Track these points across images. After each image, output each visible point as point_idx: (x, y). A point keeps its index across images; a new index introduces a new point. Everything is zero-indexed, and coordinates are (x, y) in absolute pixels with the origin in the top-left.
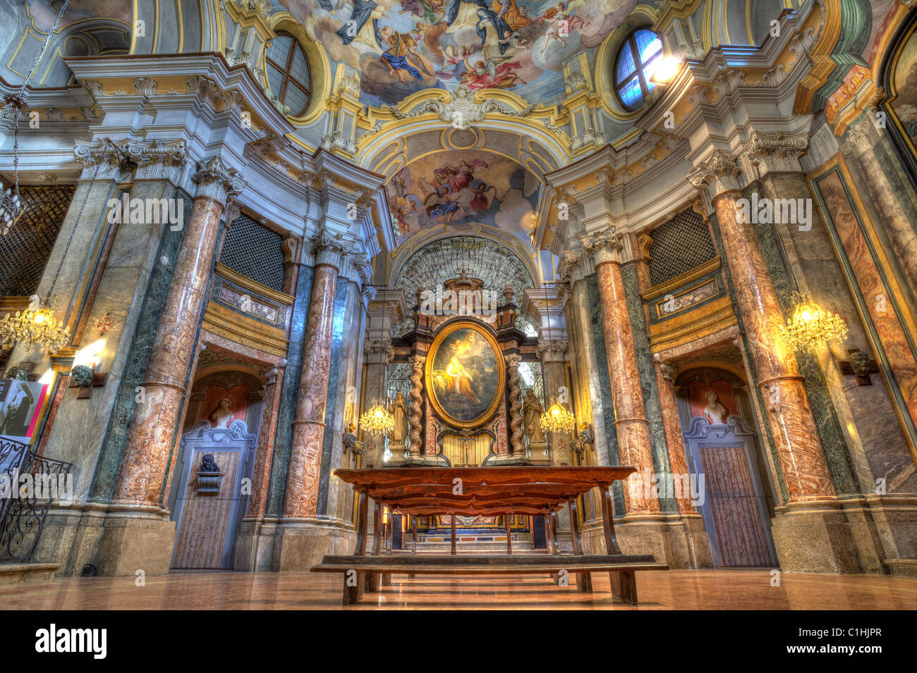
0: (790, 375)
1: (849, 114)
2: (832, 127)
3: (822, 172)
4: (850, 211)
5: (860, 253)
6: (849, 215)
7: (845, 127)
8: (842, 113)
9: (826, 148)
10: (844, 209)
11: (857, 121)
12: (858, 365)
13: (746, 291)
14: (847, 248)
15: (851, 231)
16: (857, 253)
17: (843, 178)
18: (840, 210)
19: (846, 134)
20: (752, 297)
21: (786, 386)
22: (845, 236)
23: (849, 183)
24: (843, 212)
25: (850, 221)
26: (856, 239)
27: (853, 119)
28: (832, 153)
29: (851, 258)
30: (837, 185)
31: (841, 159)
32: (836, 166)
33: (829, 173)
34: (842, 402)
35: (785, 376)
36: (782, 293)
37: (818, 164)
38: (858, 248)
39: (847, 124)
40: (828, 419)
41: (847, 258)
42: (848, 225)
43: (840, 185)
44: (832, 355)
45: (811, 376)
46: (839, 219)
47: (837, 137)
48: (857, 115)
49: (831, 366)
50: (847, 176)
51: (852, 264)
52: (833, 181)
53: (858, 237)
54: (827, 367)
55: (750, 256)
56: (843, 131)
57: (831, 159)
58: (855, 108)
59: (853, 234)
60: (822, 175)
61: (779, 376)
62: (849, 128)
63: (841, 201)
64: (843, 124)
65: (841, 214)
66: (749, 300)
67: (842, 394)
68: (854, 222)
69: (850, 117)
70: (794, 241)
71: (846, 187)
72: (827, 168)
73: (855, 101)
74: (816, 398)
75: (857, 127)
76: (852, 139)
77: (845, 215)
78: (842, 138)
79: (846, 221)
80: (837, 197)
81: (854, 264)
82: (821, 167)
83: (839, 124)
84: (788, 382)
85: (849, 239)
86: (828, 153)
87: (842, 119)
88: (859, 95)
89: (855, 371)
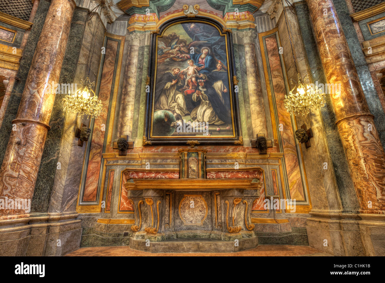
0: (45, 123)
1: (139, 27)
2: (129, 25)
3: (112, 37)
4: (114, 62)
5: (107, 82)
6: (113, 63)
7: (133, 30)
8: (136, 24)
9: (120, 30)
10: (112, 59)
11: (140, 32)
12: (85, 134)
13: (47, 57)
14: (103, 76)
15: (109, 70)
16: (106, 81)
17: (119, 47)
18: (110, 58)
19: (132, 33)
20: (49, 63)
21: (40, 130)
22: (105, 70)
23: (121, 51)
24: (111, 60)
25: (111, 66)
26: (109, 75)
27: (139, 30)
28: (121, 34)
29: (103, 81)
30: (115, 48)
31: (123, 40)
32: (120, 40)
33: (115, 40)
34: (67, 151)
35: (42, 122)
36: (66, 73)
37: (113, 33)
38: (108, 79)
39: (135, 29)
40: (52, 160)
41: (101, 80)
42: (109, 66)
43: (116, 48)
44: (76, 123)
45: (56, 129)
46: (107, 61)
47: (128, 30)
48: (142, 30)
49: (72, 128)
50: (122, 48)
51: (101, 84)
52: (115, 45)
53: (111, 75)
54: (69, 128)
55: (62, 40)
56: (132, 30)
57: (120, 36)
58: (143, 27)
59: (109, 72)
60: (111, 39)
61: (38, 121)
62: (135, 31)
63: (113, 55)
64: (134, 28)
65: (109, 60)
66: (45, 63)
67: (70, 147)
68: (113, 68)
69: (138, 28)
70: (89, 53)
71: (118, 52)
72: (115, 38)
73: (145, 25)
74: (52, 144)
75: (138, 34)
76: (133, 36)
77: (111, 62)
78: (130, 33)
79: (110, 64)
80: (112, 52)
81: (102, 85)
82: (113, 35)
83: (132, 27)
84: (42, 127)
85: (107, 73)
86: (120, 32)
87: (135, 26)
88: (148, 24)
89: (81, 137)
